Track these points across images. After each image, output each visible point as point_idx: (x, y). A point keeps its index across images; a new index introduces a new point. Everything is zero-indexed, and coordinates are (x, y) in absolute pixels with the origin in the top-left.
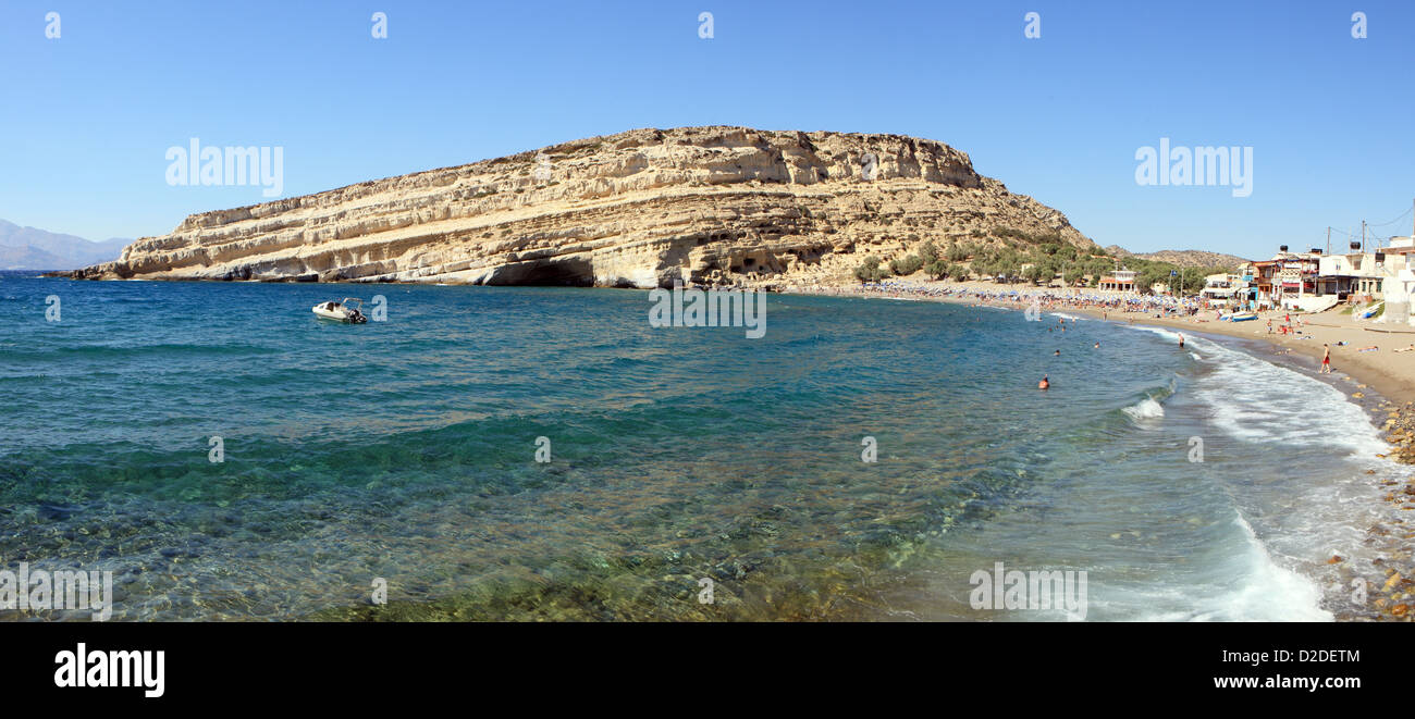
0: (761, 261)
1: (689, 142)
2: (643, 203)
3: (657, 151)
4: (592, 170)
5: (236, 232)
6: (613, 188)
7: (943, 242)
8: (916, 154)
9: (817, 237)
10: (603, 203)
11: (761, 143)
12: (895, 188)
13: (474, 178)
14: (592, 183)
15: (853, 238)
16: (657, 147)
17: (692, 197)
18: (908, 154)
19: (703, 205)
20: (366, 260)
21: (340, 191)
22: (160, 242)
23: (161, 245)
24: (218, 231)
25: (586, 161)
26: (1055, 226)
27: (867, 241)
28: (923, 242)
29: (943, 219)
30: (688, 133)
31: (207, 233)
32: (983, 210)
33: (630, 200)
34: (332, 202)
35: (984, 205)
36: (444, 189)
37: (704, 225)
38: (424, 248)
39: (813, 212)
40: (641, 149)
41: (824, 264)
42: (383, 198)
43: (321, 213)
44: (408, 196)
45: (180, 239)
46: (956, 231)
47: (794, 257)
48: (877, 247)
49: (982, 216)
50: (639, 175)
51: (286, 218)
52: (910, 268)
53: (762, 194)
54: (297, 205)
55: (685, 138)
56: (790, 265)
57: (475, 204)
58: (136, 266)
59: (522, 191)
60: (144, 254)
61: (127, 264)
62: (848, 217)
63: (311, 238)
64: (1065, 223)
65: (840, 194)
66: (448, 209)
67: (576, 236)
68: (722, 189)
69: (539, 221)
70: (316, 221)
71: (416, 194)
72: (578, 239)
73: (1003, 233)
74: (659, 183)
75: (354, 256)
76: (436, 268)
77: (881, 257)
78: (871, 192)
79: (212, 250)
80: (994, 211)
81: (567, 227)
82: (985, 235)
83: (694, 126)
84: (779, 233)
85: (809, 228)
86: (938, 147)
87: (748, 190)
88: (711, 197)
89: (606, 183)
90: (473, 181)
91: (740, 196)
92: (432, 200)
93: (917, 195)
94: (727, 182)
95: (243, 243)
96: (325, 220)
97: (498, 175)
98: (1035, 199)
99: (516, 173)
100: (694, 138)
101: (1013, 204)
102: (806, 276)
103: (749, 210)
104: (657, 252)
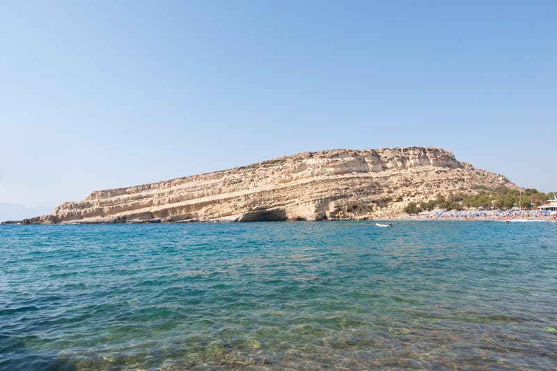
0: (360, 207)
1: (324, 157)
2: (306, 184)
3: (311, 161)
4: (283, 170)
5: (119, 200)
6: (292, 178)
7: (445, 193)
8: (427, 154)
9: (385, 195)
10: (288, 184)
11: (355, 155)
12: (418, 171)
13: (231, 175)
14: (283, 176)
15: (401, 195)
16: (311, 160)
17: (328, 181)
18: (423, 153)
19: (333, 183)
20: (184, 212)
21: (170, 181)
22: (77, 204)
23: (77, 206)
24: (109, 199)
25: (280, 167)
26: (501, 183)
27: (408, 195)
28: (435, 194)
29: (444, 183)
30: (323, 153)
31: (103, 200)
32: (463, 177)
33: (301, 182)
34: (166, 186)
35: (463, 175)
36: (218, 180)
37: (334, 192)
38: (210, 206)
39: (381, 184)
40: (303, 161)
41: (389, 207)
42: (191, 184)
43: (161, 191)
44: (202, 184)
45: (88, 203)
46: (451, 188)
47: (375, 205)
48: (413, 198)
49: (463, 180)
50: (304, 172)
51: (144, 193)
52: (431, 206)
53: (358, 178)
54: (149, 187)
55: (322, 155)
56: (374, 208)
57: (232, 187)
58: (62, 217)
59: (253, 180)
60: (67, 211)
61: (57, 216)
62: (397, 185)
63: (157, 202)
64: (507, 181)
65: (393, 175)
66: (220, 189)
67: (278, 199)
68: (340, 176)
69: (261, 193)
70: (159, 195)
71: (205, 183)
72: (279, 201)
73: (476, 188)
74: (312, 175)
75: (178, 211)
76: (217, 215)
77: (416, 202)
78: (408, 173)
79: (106, 209)
80: (469, 177)
81: (273, 195)
82: (466, 189)
83: (326, 150)
84: (368, 194)
85: (380, 191)
86: (437, 150)
87: (352, 176)
88: (336, 180)
89: (289, 176)
90: (231, 177)
91: (348, 179)
92: (213, 185)
93: (429, 173)
94: (342, 173)
95: (122, 205)
96: (163, 194)
97: (242, 174)
98: (487, 171)
99: (250, 173)
100: (326, 155)
101: (478, 173)
102: (382, 213)
103: (353, 185)
104: (314, 205)
